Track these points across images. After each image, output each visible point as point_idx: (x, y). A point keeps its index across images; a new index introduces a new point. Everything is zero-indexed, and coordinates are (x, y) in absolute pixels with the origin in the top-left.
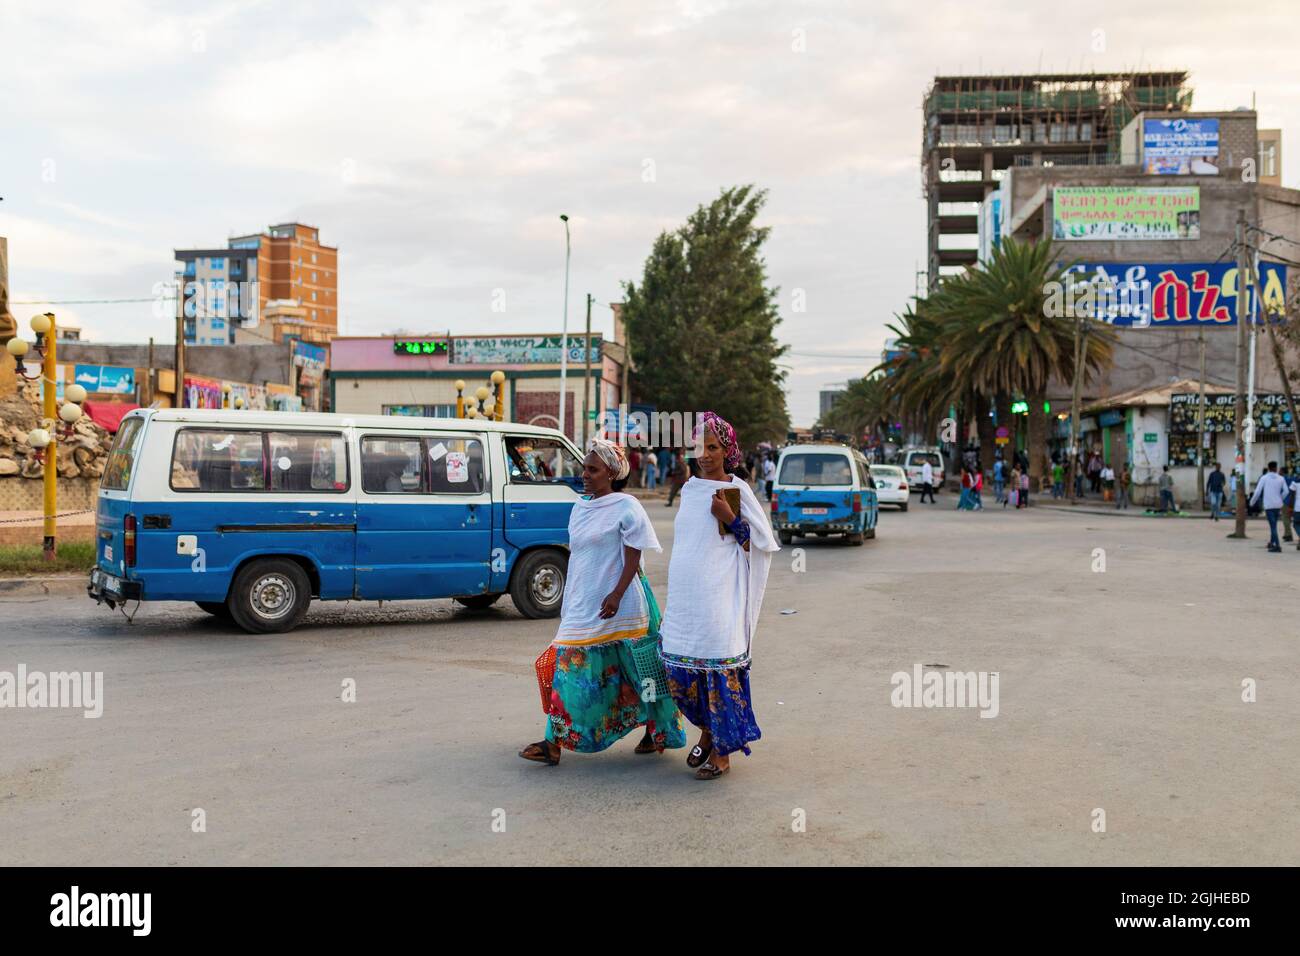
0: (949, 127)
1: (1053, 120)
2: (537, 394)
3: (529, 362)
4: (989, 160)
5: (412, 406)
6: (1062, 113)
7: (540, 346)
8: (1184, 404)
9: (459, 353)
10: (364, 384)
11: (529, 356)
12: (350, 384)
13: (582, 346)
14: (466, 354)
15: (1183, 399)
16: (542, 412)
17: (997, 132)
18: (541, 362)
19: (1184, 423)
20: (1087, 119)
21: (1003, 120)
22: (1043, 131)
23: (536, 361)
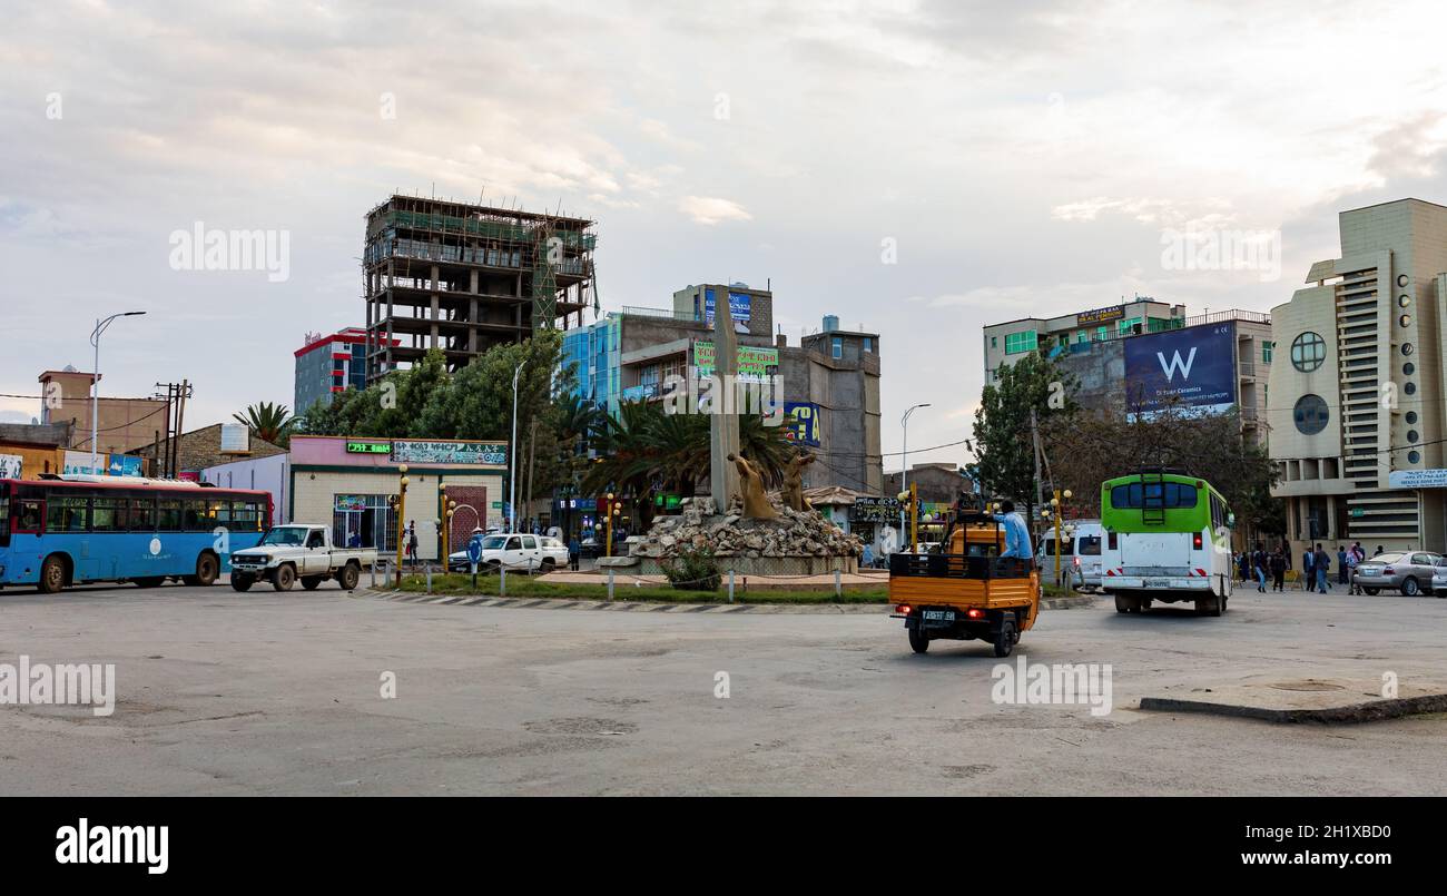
0: (405, 241)
1: (491, 246)
2: (458, 488)
3: (453, 462)
4: (435, 272)
5: (357, 495)
6: (498, 241)
7: (462, 450)
8: (862, 503)
9: (398, 453)
10: (318, 476)
11: (453, 457)
12: (308, 475)
13: (493, 452)
14: (404, 454)
15: (861, 500)
16: (462, 502)
17: (445, 250)
18: (462, 463)
19: (862, 516)
20: (516, 249)
21: (451, 241)
22: (482, 254)
23: (458, 462)
